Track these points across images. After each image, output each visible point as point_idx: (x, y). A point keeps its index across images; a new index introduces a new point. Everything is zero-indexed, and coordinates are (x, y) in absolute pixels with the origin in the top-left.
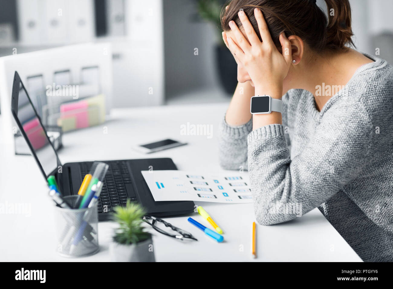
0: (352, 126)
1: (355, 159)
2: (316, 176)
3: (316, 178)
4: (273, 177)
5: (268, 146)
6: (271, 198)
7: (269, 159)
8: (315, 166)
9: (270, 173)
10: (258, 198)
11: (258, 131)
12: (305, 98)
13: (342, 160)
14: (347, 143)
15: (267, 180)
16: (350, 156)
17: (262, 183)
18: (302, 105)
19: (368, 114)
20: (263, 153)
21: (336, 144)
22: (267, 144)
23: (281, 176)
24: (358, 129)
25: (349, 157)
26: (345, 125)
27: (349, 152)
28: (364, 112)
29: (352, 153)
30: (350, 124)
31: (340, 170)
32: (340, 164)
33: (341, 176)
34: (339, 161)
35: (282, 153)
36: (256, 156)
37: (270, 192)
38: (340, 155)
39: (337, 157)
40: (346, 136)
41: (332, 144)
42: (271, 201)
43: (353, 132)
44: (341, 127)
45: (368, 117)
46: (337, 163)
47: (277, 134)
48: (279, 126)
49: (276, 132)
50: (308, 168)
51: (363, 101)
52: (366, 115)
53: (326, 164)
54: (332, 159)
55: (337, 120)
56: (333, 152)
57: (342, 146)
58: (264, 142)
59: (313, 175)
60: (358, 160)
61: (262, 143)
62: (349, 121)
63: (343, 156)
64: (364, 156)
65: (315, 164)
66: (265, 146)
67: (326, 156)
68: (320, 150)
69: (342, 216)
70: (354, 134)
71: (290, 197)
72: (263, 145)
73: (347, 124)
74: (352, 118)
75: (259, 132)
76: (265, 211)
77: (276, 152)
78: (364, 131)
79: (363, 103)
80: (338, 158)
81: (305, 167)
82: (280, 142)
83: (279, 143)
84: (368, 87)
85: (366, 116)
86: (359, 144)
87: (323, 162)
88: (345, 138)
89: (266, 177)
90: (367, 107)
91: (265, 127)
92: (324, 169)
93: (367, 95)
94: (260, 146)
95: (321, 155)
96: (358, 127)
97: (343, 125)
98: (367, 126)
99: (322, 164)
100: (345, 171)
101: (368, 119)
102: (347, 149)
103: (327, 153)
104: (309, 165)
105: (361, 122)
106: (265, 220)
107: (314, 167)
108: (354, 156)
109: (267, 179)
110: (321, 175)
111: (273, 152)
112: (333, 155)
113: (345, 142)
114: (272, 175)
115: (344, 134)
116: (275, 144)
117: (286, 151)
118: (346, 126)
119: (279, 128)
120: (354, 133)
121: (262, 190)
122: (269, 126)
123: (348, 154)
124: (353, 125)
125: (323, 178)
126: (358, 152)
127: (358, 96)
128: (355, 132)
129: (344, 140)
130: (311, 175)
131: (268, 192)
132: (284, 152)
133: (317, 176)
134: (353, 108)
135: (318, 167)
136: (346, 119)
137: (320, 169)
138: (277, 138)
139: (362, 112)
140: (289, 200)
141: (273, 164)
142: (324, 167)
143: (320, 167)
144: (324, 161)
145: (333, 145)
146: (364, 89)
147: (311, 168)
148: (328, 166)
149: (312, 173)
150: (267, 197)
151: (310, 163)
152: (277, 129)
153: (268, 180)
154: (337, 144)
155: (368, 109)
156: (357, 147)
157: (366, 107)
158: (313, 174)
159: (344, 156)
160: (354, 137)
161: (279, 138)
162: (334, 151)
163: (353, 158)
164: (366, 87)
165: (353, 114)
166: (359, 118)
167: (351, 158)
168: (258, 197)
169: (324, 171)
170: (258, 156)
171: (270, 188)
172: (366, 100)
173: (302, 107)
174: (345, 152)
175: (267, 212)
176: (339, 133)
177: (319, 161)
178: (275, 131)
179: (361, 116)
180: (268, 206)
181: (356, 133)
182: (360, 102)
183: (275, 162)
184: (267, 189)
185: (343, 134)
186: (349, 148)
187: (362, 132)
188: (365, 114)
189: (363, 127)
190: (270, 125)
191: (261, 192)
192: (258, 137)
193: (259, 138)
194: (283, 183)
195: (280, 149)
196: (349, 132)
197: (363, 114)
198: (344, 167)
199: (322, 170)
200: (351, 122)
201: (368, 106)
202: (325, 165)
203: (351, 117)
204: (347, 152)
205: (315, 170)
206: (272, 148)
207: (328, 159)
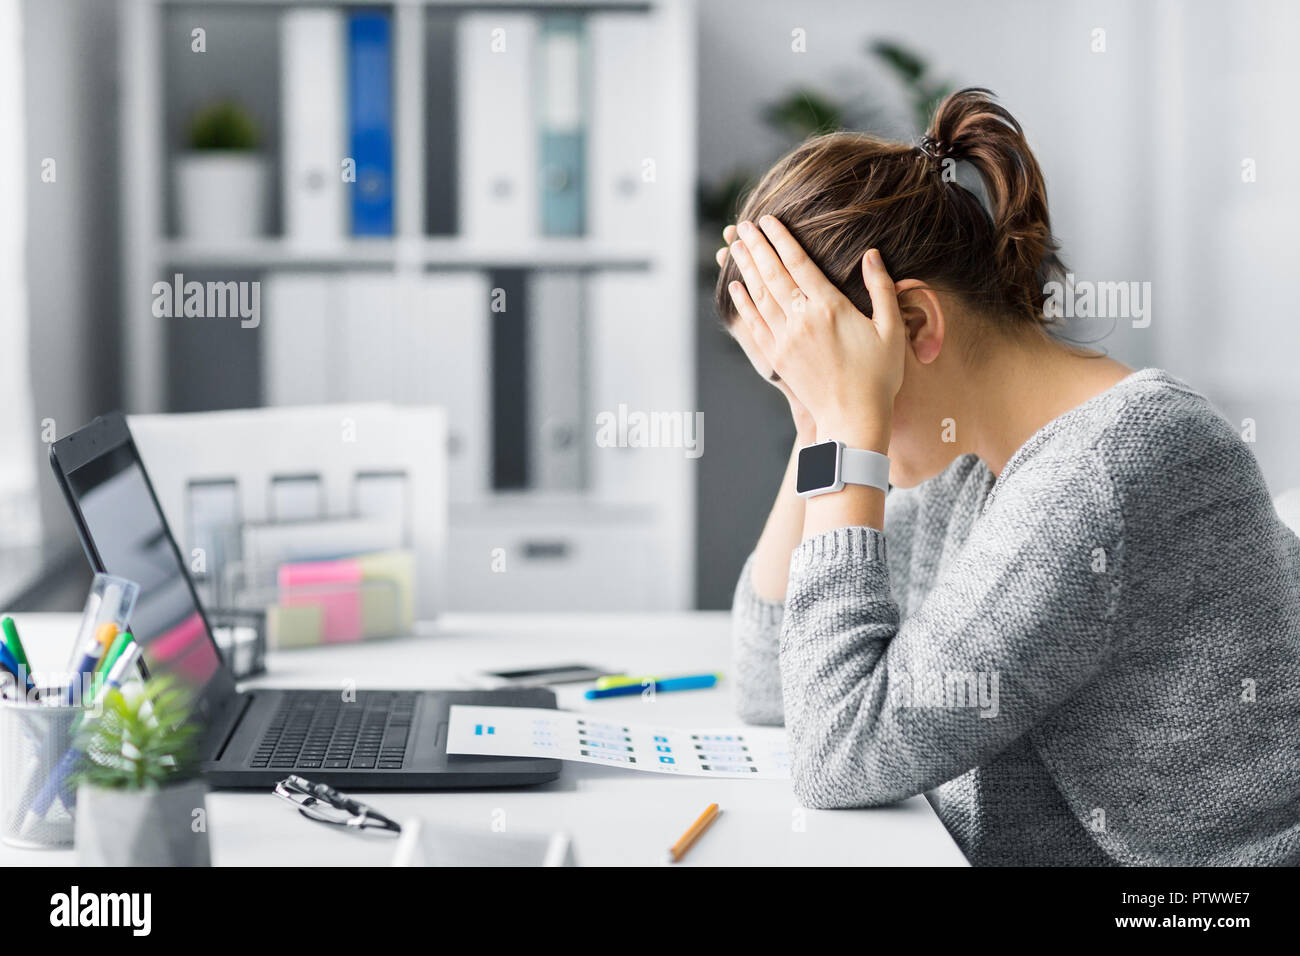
0: (1066, 518)
1: (1072, 619)
2: (954, 660)
3: (954, 664)
4: (840, 668)
5: (837, 585)
6: (830, 724)
7: (834, 621)
8: (954, 630)
9: (831, 656)
10: (798, 726)
11: (816, 542)
12: (971, 501)
13: (1029, 615)
14: (1046, 565)
15: (820, 676)
16: (1055, 608)
17: (808, 683)
18: (963, 519)
19: (1112, 488)
20: (820, 603)
21: (1016, 569)
22: (835, 579)
23: (861, 668)
24: (1080, 528)
25: (1053, 611)
26: (1045, 513)
27: (1051, 595)
28: (1103, 480)
29: (1060, 600)
30: (1060, 513)
31: (1024, 648)
32: (1024, 628)
33: (1028, 666)
34: (1022, 620)
35: (874, 608)
36: (800, 610)
37: (828, 708)
38: (1025, 602)
39: (1015, 607)
40: (1045, 546)
41: (1005, 569)
42: (830, 731)
43: (1065, 536)
44: (1034, 518)
45: (1111, 495)
46: (1015, 625)
47: (868, 555)
48: (876, 535)
49: (865, 550)
50: (934, 636)
51: (1104, 449)
52: (1107, 490)
53: (984, 626)
54: (1002, 613)
55: (1026, 499)
56: (1006, 590)
57: (1032, 574)
58: (827, 574)
59: (946, 656)
60: (1083, 627)
61: (820, 576)
62: (1058, 502)
63: (1034, 606)
64: (1101, 617)
65: (954, 626)
66: (828, 584)
67: (984, 602)
68: (973, 587)
69: (1032, 807)
70: (1067, 542)
71: (879, 717)
72: (821, 582)
73: (1052, 511)
74: (1067, 496)
75: (818, 548)
76: (815, 762)
77: (859, 604)
78: (1098, 537)
79: (1103, 454)
80: (1018, 609)
81: (926, 634)
82: (874, 578)
83: (869, 579)
84: (1127, 412)
85: (1106, 493)
86: (1082, 572)
87: (975, 620)
88: (1042, 551)
89: (821, 668)
90: (1114, 468)
91: (835, 533)
92: (978, 639)
93: (1119, 434)
94: (812, 584)
95: (972, 602)
96: (1081, 521)
97: (1041, 515)
98: (1107, 522)
99: (973, 626)
100: (1040, 652)
101: (1112, 502)
102: (1047, 583)
103: (989, 593)
104: (938, 629)
105: (1092, 509)
106: (816, 786)
107: (950, 635)
108: (1066, 609)
109: (823, 673)
110: (968, 657)
111: (849, 601)
112: (1007, 600)
113: (1040, 563)
114: (836, 664)
115: (1040, 541)
116: (858, 582)
117: (888, 605)
118: (1047, 518)
119: (876, 540)
120: (1068, 538)
121: (807, 703)
122: (849, 531)
123: (1048, 600)
124: (1069, 517)
125: (975, 665)
126: (1080, 599)
127: (1093, 435)
128: (1071, 536)
129: (1037, 558)
130: (940, 655)
131: (825, 709)
132: (883, 607)
133: (958, 659)
134: (1073, 468)
135: (960, 632)
136: (1049, 498)
137: (968, 640)
138: (866, 568)
139: (1097, 479)
140: (877, 724)
141: (842, 635)
142: (978, 635)
143: (967, 632)
144: (979, 618)
145: (1008, 572)
146: (1114, 415)
147: (941, 638)
148: (989, 631)
149: (944, 650)
150: (820, 722)
151: (942, 623)
152: (870, 542)
153: (826, 675)
154: (1018, 568)
155: (1114, 473)
156: (1074, 580)
157: (1110, 466)
158: (946, 653)
159: (1037, 604)
160: (1069, 549)
161: (872, 566)
162: (1008, 588)
163: (1063, 615)
164: (1119, 411)
165: (1071, 484)
166: (1087, 496)
167: (1057, 614)
168: (798, 723)
169: (978, 645)
170: (806, 610)
171: (829, 697)
172: (1113, 447)
173: (963, 527)
174: (1039, 593)
175: (820, 764)
176: (1027, 535)
177: (966, 616)
178: (864, 546)
179: (1094, 491)
180: (821, 747)
181: (1074, 540)
182: (1094, 452)
183: (849, 629)
184: (820, 700)
185: (1037, 540)
186: (1053, 583)
187: (1092, 538)
188: (1105, 487)
189: (1095, 522)
190: (851, 528)
191: (805, 710)
192: (815, 559)
193: (816, 561)
194: (863, 682)
195: (870, 596)
196: (1053, 535)
197: (1099, 485)
198: (1037, 641)
199: (971, 642)
200: (1062, 505)
201: (1117, 465)
202: (982, 630)
203: (1065, 493)
204: (1045, 594)
205: (952, 642)
206: (847, 591)
207: (991, 613)
